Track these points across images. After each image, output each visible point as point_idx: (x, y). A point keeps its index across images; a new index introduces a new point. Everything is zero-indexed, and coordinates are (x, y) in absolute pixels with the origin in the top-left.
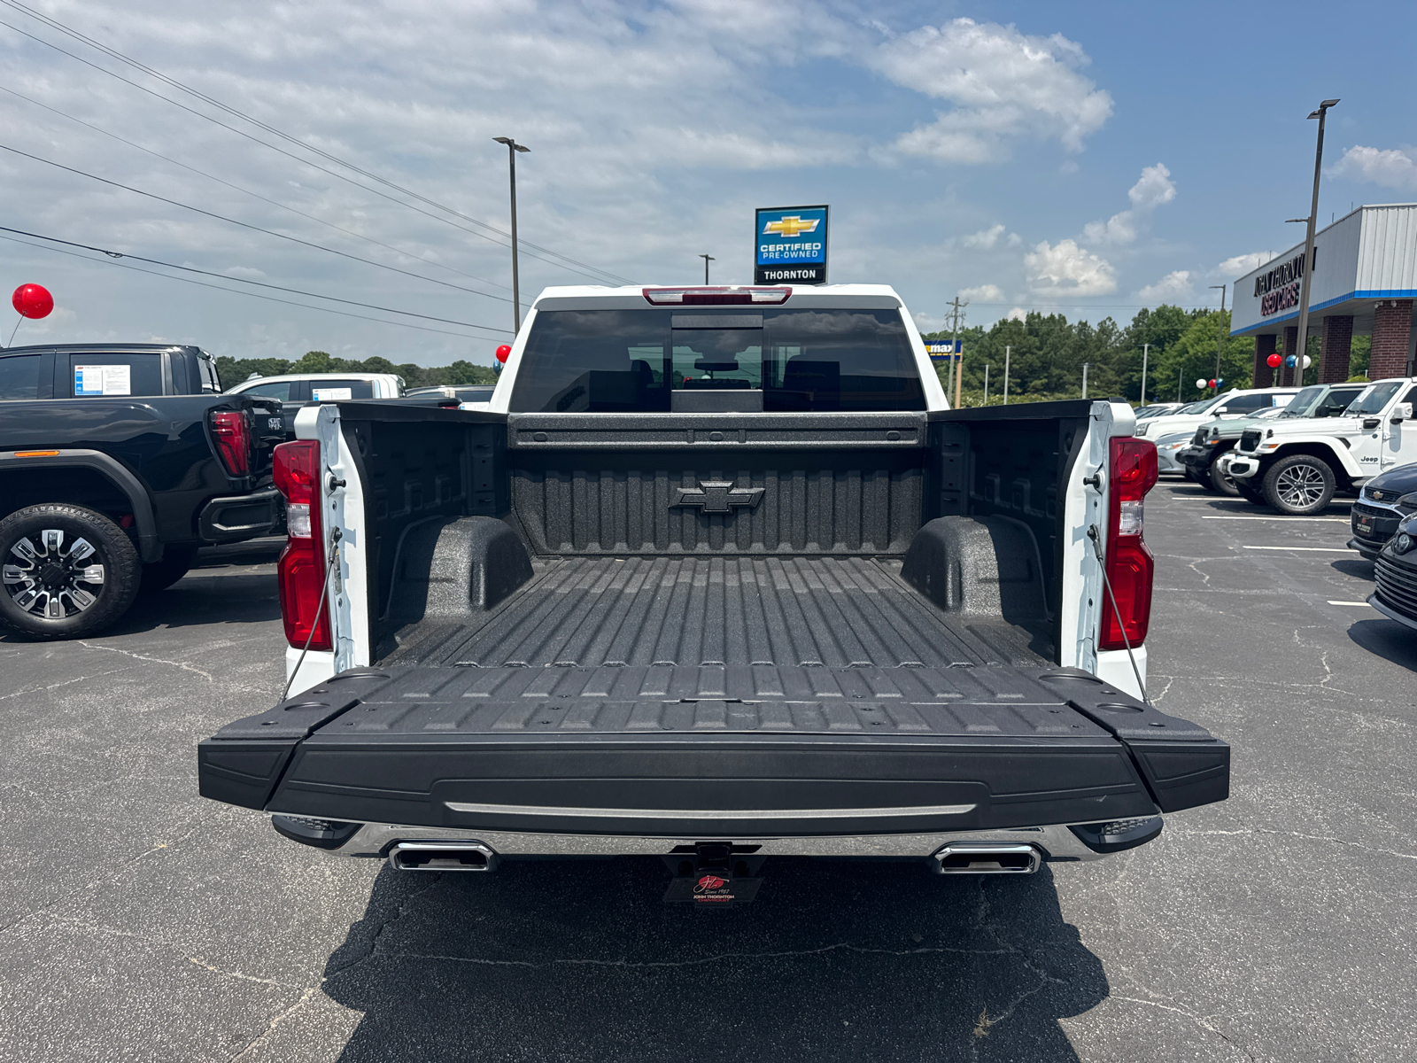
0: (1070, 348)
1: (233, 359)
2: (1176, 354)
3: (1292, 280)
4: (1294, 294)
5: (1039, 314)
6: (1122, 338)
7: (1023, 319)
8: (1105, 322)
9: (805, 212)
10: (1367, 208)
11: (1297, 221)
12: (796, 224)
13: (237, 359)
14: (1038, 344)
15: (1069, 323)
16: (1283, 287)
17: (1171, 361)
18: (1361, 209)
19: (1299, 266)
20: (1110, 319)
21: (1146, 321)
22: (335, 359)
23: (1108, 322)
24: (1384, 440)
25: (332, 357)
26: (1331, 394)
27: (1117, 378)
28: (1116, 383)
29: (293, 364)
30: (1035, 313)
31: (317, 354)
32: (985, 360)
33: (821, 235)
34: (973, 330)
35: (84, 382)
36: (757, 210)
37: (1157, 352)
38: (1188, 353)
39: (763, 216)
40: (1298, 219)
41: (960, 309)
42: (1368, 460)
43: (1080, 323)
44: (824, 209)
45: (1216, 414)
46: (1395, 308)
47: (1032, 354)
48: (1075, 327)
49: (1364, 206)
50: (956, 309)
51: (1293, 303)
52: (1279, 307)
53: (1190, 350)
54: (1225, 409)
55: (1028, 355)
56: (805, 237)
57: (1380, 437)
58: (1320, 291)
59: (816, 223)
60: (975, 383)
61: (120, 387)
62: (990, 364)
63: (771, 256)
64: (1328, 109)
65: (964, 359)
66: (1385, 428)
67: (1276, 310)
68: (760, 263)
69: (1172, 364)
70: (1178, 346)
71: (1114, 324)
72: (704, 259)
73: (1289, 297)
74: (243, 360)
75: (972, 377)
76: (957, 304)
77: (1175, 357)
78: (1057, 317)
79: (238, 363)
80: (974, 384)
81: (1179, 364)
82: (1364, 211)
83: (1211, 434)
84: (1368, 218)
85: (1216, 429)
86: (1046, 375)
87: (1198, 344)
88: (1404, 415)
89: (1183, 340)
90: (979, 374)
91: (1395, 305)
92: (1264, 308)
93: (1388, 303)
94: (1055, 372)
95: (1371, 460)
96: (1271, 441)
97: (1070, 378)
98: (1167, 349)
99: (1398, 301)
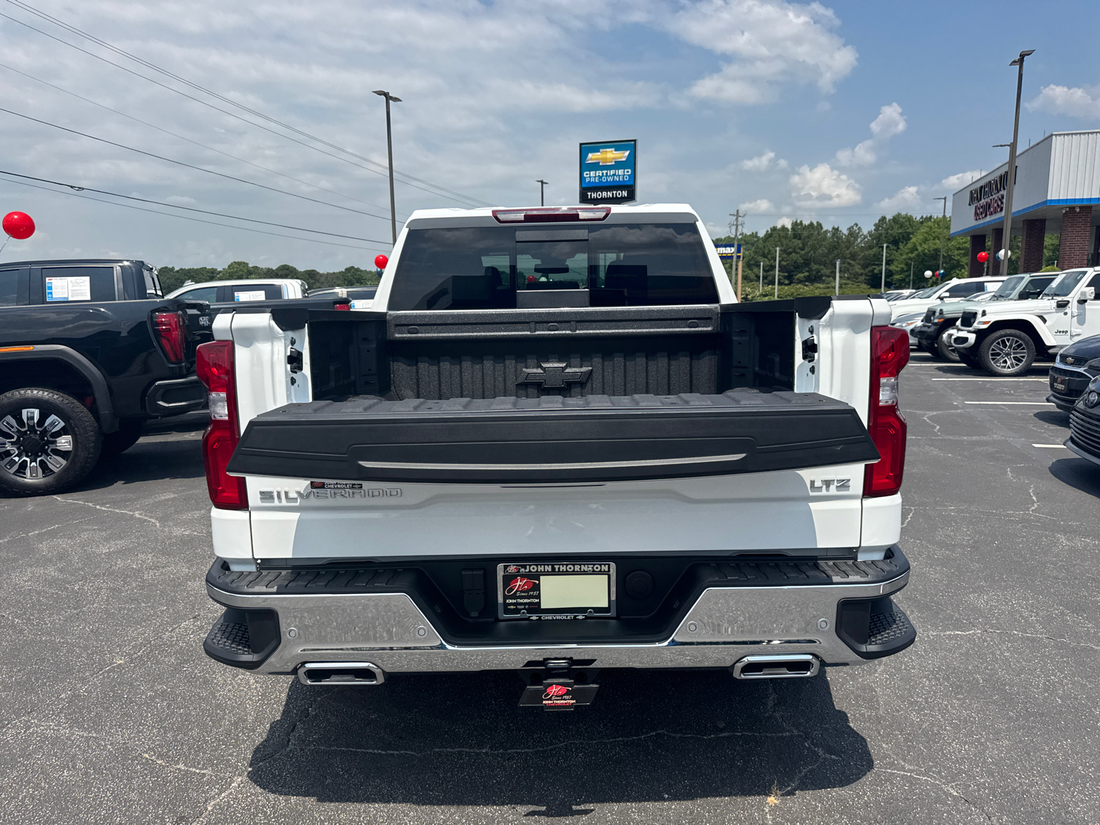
0: (826, 248)
1: (173, 268)
2: (908, 251)
3: (998, 192)
4: (999, 203)
5: (801, 222)
6: (866, 240)
7: (789, 226)
8: (853, 227)
9: (618, 145)
10: (1056, 135)
11: (1001, 146)
12: (611, 155)
13: (177, 269)
14: (801, 245)
15: (825, 228)
16: (991, 197)
17: (904, 257)
18: (1052, 135)
19: (1003, 181)
20: (856, 225)
21: (884, 226)
22: (253, 267)
23: (855, 227)
24: (1073, 317)
25: (250, 265)
26: (1030, 281)
27: (863, 271)
28: (861, 274)
29: (220, 272)
30: (799, 222)
31: (239, 264)
32: (760, 259)
33: (631, 163)
34: (750, 235)
35: (54, 290)
36: (581, 144)
37: (893, 250)
38: (917, 250)
39: (585, 148)
40: (1003, 144)
41: (740, 219)
42: (1060, 332)
43: (833, 228)
44: (633, 143)
45: (941, 298)
46: (1078, 213)
47: (797, 253)
48: (829, 232)
49: (1054, 133)
50: (737, 219)
51: (999, 210)
52: (988, 213)
53: (919, 248)
54: (947, 294)
55: (794, 254)
56: (618, 165)
57: (1069, 314)
58: (1020, 201)
59: (627, 153)
60: (753, 276)
61: (82, 294)
62: (764, 261)
63: (593, 180)
64: (1026, 58)
65: (743, 258)
66: (1073, 307)
67: (986, 216)
68: (584, 186)
69: (905, 259)
70: (910, 245)
71: (859, 228)
72: (540, 183)
73: (996, 205)
74: (181, 269)
75: (750, 272)
76: (737, 215)
77: (907, 254)
78: (815, 224)
79: (178, 271)
80: (752, 278)
81: (911, 259)
82: (1054, 137)
83: (937, 314)
84: (1057, 143)
85: (941, 310)
86: (807, 269)
87: (925, 243)
88: (1088, 297)
89: (914, 240)
90: (755, 270)
91: (1078, 210)
92: (976, 214)
93: (1072, 209)
94: (815, 267)
95: (1063, 332)
96: (985, 319)
97: (826, 271)
98: (901, 247)
99: (1080, 207)
